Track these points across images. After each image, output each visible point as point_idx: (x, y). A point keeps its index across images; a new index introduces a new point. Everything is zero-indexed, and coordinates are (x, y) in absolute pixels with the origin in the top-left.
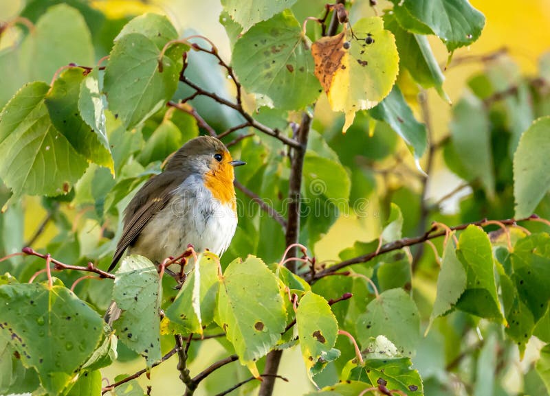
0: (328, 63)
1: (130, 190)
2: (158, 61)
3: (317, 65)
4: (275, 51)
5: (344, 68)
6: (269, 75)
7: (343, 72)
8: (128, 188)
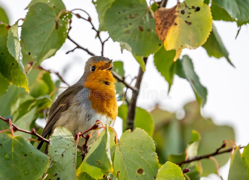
0: (165, 22)
1: (29, 109)
2: (56, 21)
3: (157, 24)
4: (131, 18)
5: (176, 24)
6: (128, 32)
7: (175, 27)
8: (28, 108)
